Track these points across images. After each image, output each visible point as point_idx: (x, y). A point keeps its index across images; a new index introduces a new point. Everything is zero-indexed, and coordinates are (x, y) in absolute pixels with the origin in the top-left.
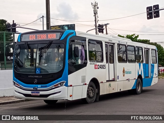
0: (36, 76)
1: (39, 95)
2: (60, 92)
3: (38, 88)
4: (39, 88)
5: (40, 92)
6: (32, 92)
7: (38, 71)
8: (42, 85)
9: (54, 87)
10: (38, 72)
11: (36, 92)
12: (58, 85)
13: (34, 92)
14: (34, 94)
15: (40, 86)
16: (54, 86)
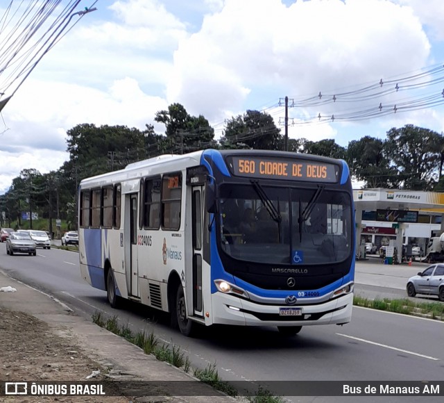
0: (293, 270)
1: (300, 314)
2: (345, 306)
3: (298, 299)
4: (301, 297)
5: (303, 307)
6: (281, 309)
7: (296, 256)
8: (308, 291)
9: (334, 296)
10: (297, 259)
11: (293, 309)
12: (341, 290)
13: (288, 309)
14: (286, 313)
15: (303, 293)
16: (335, 293)
